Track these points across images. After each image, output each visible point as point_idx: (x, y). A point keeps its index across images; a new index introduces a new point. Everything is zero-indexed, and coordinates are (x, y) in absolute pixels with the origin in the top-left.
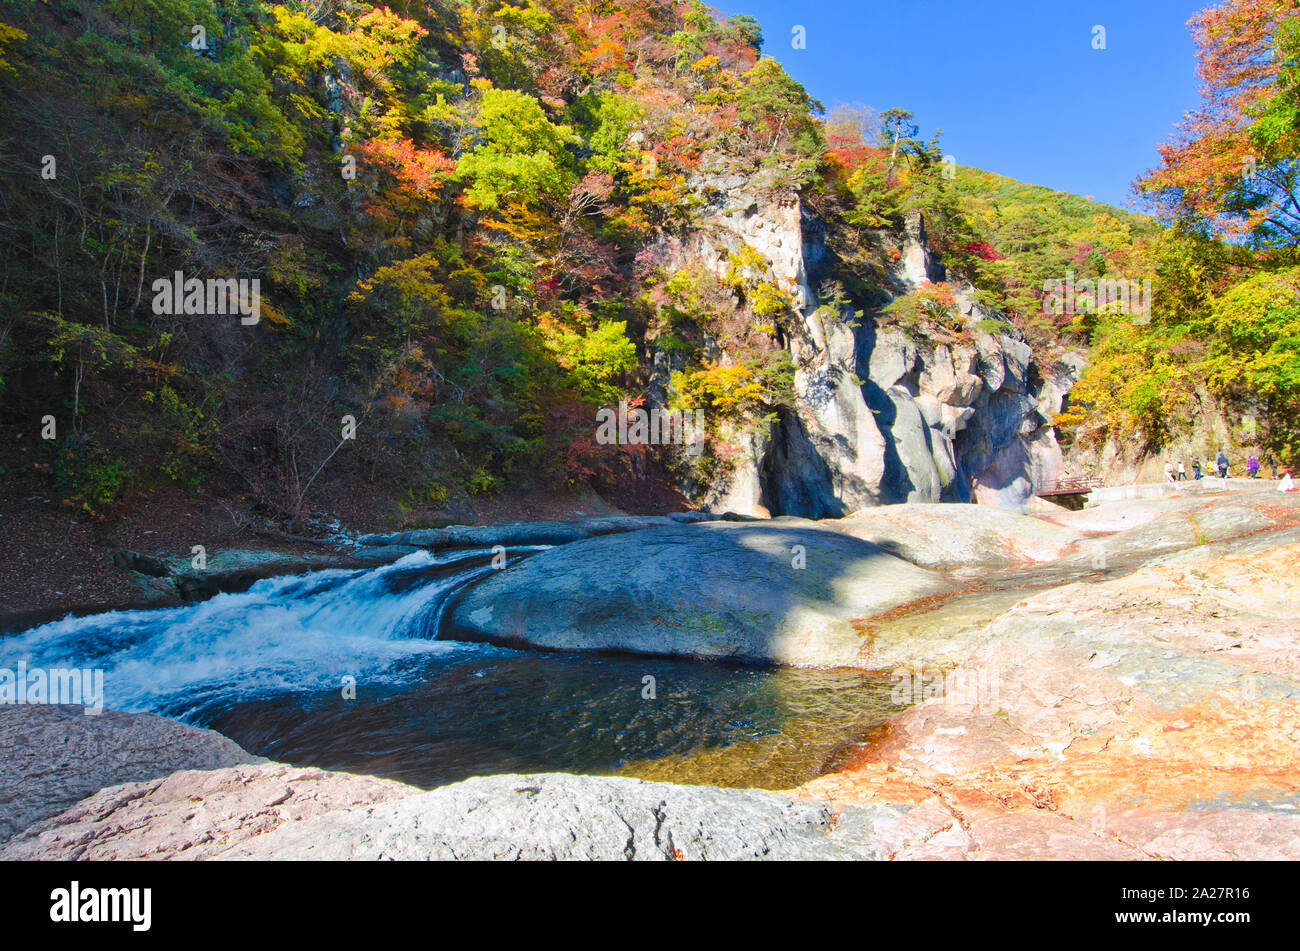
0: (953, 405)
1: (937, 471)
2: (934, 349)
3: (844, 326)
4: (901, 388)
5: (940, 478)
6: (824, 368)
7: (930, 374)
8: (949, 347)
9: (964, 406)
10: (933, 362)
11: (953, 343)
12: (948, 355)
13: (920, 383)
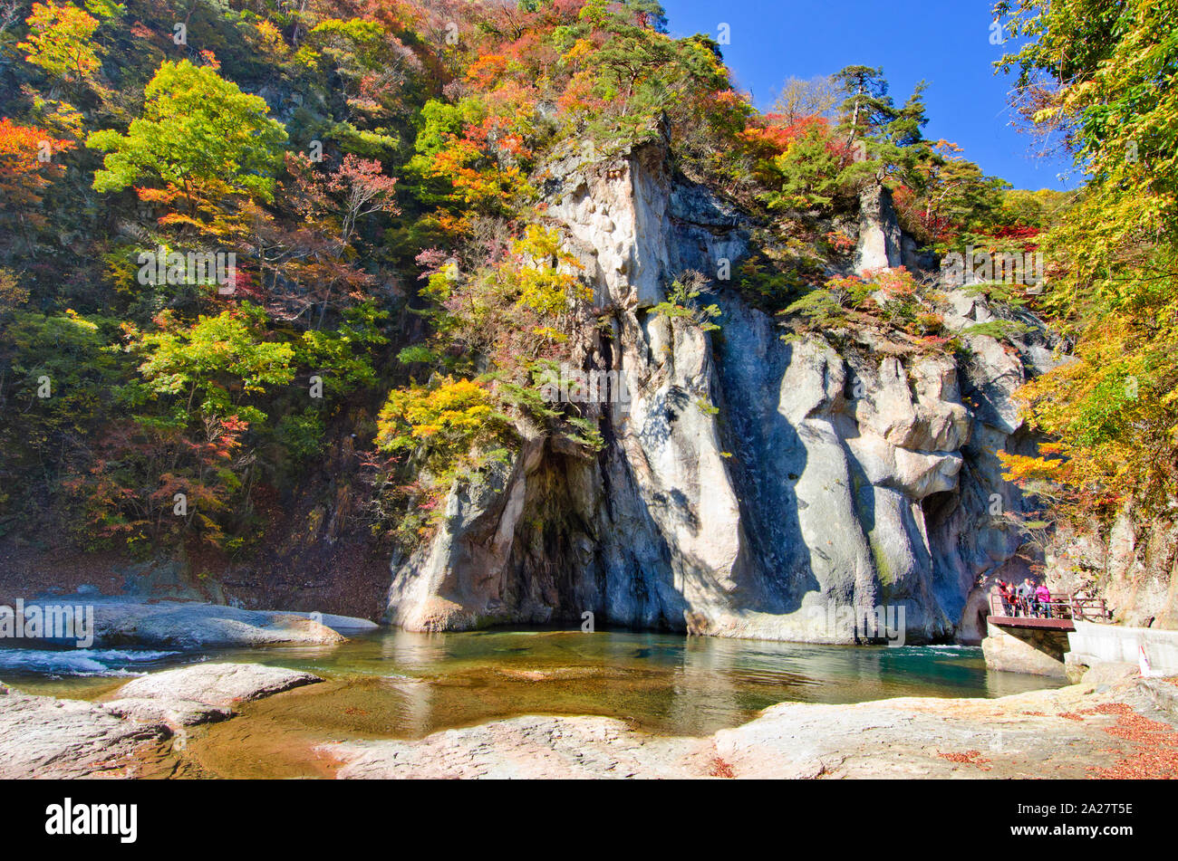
0: (917, 450)
1: (872, 557)
2: (879, 364)
3: (695, 331)
4: (820, 424)
5: (875, 568)
6: (663, 390)
7: (873, 403)
8: (904, 360)
9: (940, 453)
10: (879, 385)
11: (910, 354)
12: (901, 372)
13: (859, 416)
